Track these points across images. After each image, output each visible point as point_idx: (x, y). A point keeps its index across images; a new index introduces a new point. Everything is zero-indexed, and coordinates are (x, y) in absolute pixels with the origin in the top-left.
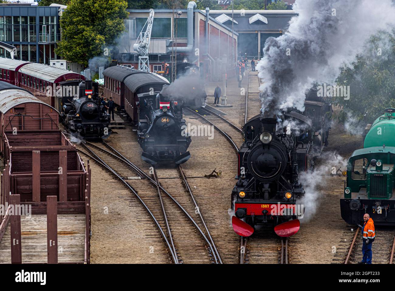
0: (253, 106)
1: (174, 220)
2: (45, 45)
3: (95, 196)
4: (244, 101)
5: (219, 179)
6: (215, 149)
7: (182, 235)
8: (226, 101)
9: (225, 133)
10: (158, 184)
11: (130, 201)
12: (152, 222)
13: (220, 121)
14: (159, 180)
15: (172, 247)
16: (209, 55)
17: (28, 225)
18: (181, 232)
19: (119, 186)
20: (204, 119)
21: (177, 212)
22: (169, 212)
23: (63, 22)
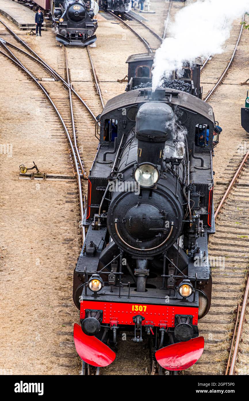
1: (81, 123)
4: (167, 8)
7: (87, 137)
9: (144, 39)
10: (70, 86)
11: (41, 102)
12: (60, 123)
13: (140, 27)
14: (72, 82)
15: (75, 148)
18: (86, 134)
19: (32, 86)
20: (125, 25)
21: (85, 115)
22: (77, 114)
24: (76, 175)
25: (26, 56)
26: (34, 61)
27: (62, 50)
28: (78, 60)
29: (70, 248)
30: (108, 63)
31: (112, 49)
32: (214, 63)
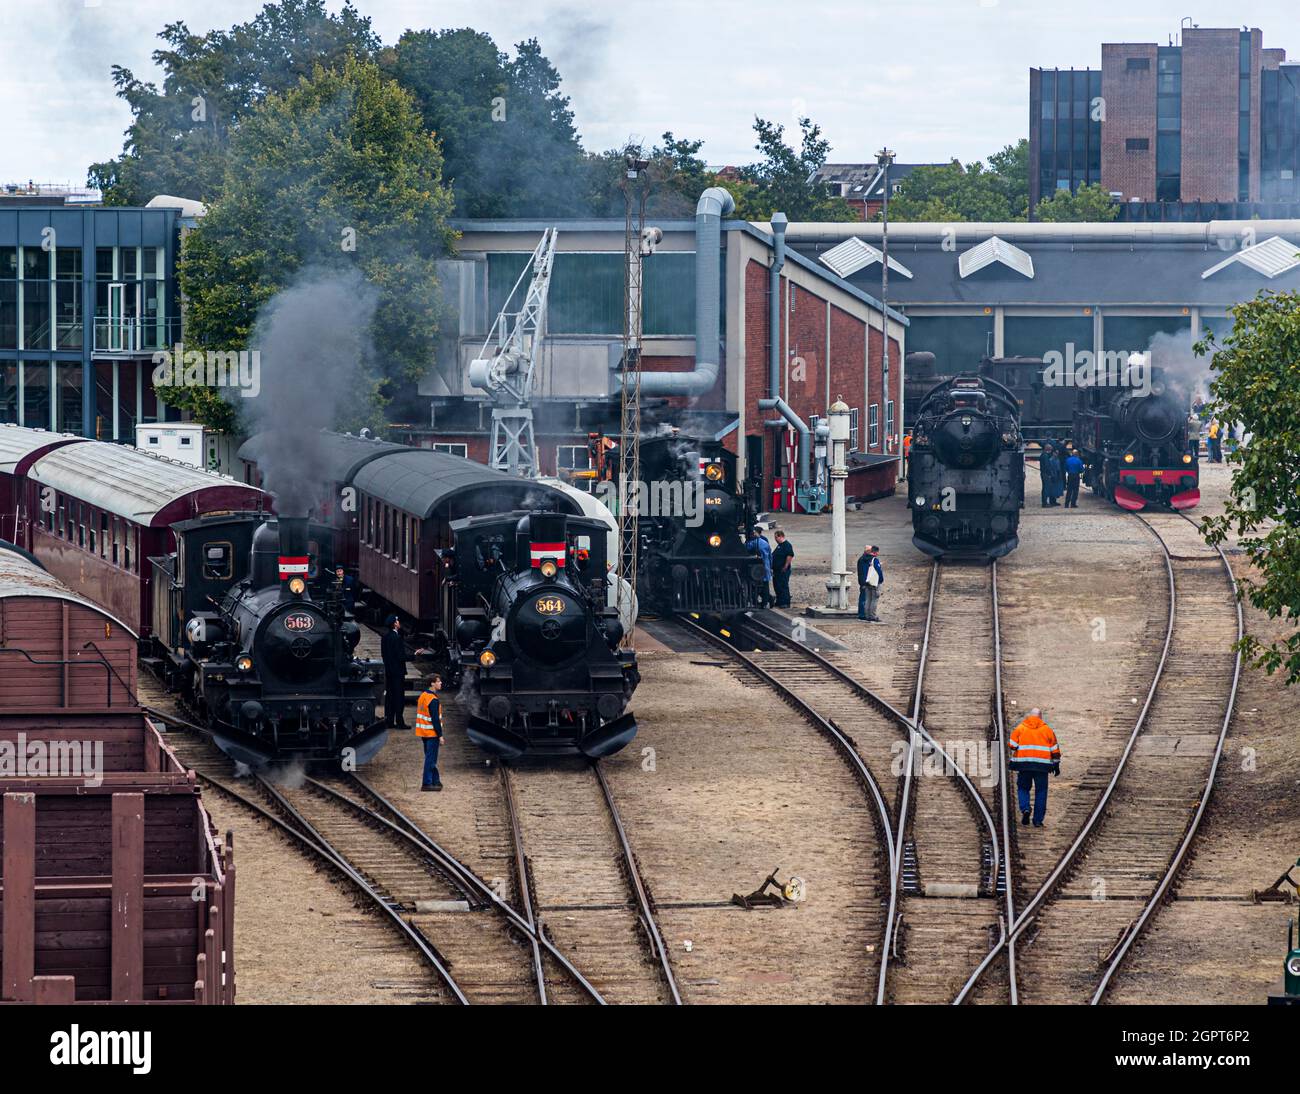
0: (955, 613)
2: (119, 361)
3: (277, 979)
4: (920, 593)
5: (787, 913)
6: (783, 788)
8: (843, 589)
9: (831, 723)
10: (537, 929)
13: (814, 675)
14: (543, 913)
16: (785, 405)
19: (377, 937)
20: (751, 668)
23: (190, 272)
25: (345, 811)
26: (380, 833)
27: (496, 783)
28: (564, 820)
30: (688, 829)
31: (703, 771)
32: (1135, 811)
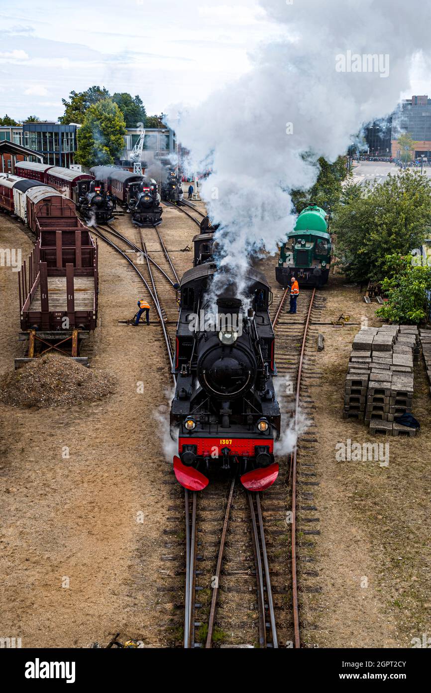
1: (158, 282)
2: (66, 154)
3: (102, 264)
6: (188, 231)
7: (164, 292)
9: (195, 219)
10: (147, 255)
11: (127, 267)
12: (143, 283)
13: (191, 210)
14: (148, 253)
15: (156, 300)
17: (53, 285)
18: (163, 290)
19: (119, 256)
20: (181, 209)
21: (160, 276)
22: (155, 275)
23: (79, 137)
24: (160, 320)
25: (112, 234)
26: (118, 238)
27: (138, 230)
28: (150, 236)
29: (163, 374)
30: (172, 238)
31: (174, 228)
